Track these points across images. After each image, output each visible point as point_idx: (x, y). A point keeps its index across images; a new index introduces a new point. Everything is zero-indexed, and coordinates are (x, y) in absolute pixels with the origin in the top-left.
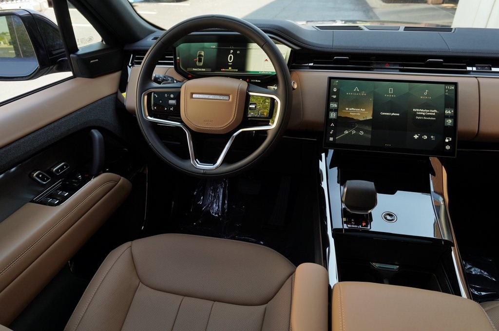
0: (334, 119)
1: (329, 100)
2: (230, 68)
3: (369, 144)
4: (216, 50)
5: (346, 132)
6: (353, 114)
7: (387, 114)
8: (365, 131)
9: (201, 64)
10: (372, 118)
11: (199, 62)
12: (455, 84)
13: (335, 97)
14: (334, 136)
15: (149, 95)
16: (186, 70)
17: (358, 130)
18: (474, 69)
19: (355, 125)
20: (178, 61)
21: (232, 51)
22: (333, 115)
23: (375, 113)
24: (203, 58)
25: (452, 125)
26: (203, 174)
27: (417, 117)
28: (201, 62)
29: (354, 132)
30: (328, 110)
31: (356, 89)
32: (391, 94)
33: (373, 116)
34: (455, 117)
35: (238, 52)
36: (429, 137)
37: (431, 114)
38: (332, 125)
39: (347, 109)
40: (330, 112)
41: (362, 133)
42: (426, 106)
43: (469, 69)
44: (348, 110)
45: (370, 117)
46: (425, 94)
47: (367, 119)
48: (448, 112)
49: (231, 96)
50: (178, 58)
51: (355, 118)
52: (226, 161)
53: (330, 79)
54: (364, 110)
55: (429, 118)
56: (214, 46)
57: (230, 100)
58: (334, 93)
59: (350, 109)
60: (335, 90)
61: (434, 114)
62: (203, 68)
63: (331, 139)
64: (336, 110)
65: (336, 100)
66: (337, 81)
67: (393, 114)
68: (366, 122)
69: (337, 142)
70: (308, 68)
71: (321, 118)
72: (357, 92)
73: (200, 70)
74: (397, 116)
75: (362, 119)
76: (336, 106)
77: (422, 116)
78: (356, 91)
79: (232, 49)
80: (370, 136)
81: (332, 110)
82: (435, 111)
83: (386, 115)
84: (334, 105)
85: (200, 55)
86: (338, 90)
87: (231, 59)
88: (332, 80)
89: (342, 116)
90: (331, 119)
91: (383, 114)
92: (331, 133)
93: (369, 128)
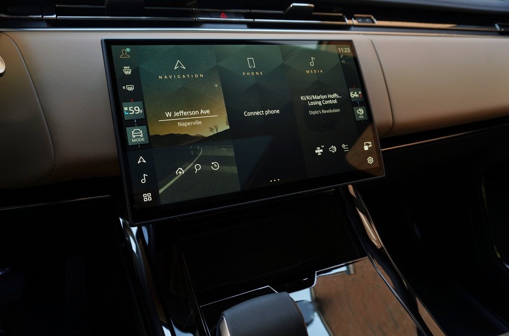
0: (142, 145)
1: (117, 98)
3: (235, 187)
5: (181, 172)
6: (185, 124)
7: (258, 113)
8: (222, 160)
10: (228, 127)
12: (350, 43)
13: (131, 88)
14: (152, 187)
17: (206, 161)
19: (197, 151)
22: (136, 136)
23: (233, 117)
25: (367, 118)
27: (312, 113)
29: (198, 168)
30: (121, 124)
32: (254, 70)
33: (230, 122)
34: (365, 101)
37: (330, 102)
38: (141, 160)
39: (168, 114)
40: (128, 129)
41: (216, 166)
42: (321, 88)
44: (173, 117)
45: (223, 126)
46: (312, 64)
47: (220, 130)
48: (354, 95)
51: (192, 134)
53: (108, 44)
54: (208, 111)
55: (330, 111)
58: (129, 80)
59: (176, 114)
60: (127, 71)
61: (335, 102)
63: (147, 197)
64: (141, 122)
65: (136, 97)
66: (128, 50)
67: (268, 112)
68: (219, 138)
69: (163, 202)
70: (45, 24)
71: (107, 147)
74: (276, 114)
75: (207, 134)
76: (139, 111)
77: (317, 108)
78: (180, 69)
80: (234, 169)
81: (132, 123)
82: (335, 95)
83: (256, 116)
84: (132, 110)
86: (135, 71)
88: (113, 47)
89: (162, 134)
90: (135, 146)
91: (249, 114)
92: (143, 181)
93: (228, 152)
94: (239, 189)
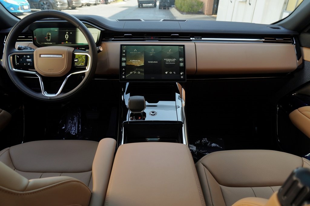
0: (124, 66)
1: (121, 56)
2: (67, 42)
4: (58, 32)
5: (131, 73)
6: (134, 63)
7: (152, 62)
8: (141, 72)
9: (50, 40)
11: (48, 39)
12: (184, 46)
13: (124, 55)
14: (125, 75)
15: (13, 56)
16: (40, 43)
17: (137, 71)
18: (194, 39)
19: (135, 69)
20: (35, 39)
21: (67, 33)
22: (124, 64)
23: (146, 62)
24: (50, 37)
25: (183, 66)
26: (50, 99)
27: (166, 63)
28: (49, 39)
29: (135, 72)
30: (121, 61)
31: (135, 50)
32: (153, 52)
33: (144, 63)
34: (184, 62)
35: (71, 33)
36: (173, 73)
37: (173, 61)
38: (124, 69)
39: (131, 61)
41: (139, 73)
42: (171, 57)
43: (191, 39)
45: (143, 64)
46: (170, 51)
48: (181, 59)
49: (63, 55)
50: (35, 37)
51: (135, 65)
52: (63, 92)
53: (121, 45)
54: (140, 61)
55: (172, 63)
56: (56, 30)
57: (63, 57)
58: (124, 53)
59: (133, 61)
60: (124, 51)
61: (174, 61)
62: (51, 43)
63: (123, 77)
64: (125, 62)
65: (125, 57)
66: (125, 47)
67: (154, 62)
68: (141, 67)
69: (126, 78)
71: (118, 66)
72: (135, 51)
73: (49, 43)
74: (156, 63)
75: (139, 65)
76: (125, 59)
77: (168, 62)
79: (67, 31)
80: (143, 74)
81: (123, 62)
82: (175, 59)
84: (124, 59)
85: (49, 35)
86: (126, 51)
87: (67, 37)
88: (122, 46)
89: (129, 64)
90: (123, 66)
91: (149, 62)
92: (123, 73)
93: (143, 70)
94: (143, 78)
